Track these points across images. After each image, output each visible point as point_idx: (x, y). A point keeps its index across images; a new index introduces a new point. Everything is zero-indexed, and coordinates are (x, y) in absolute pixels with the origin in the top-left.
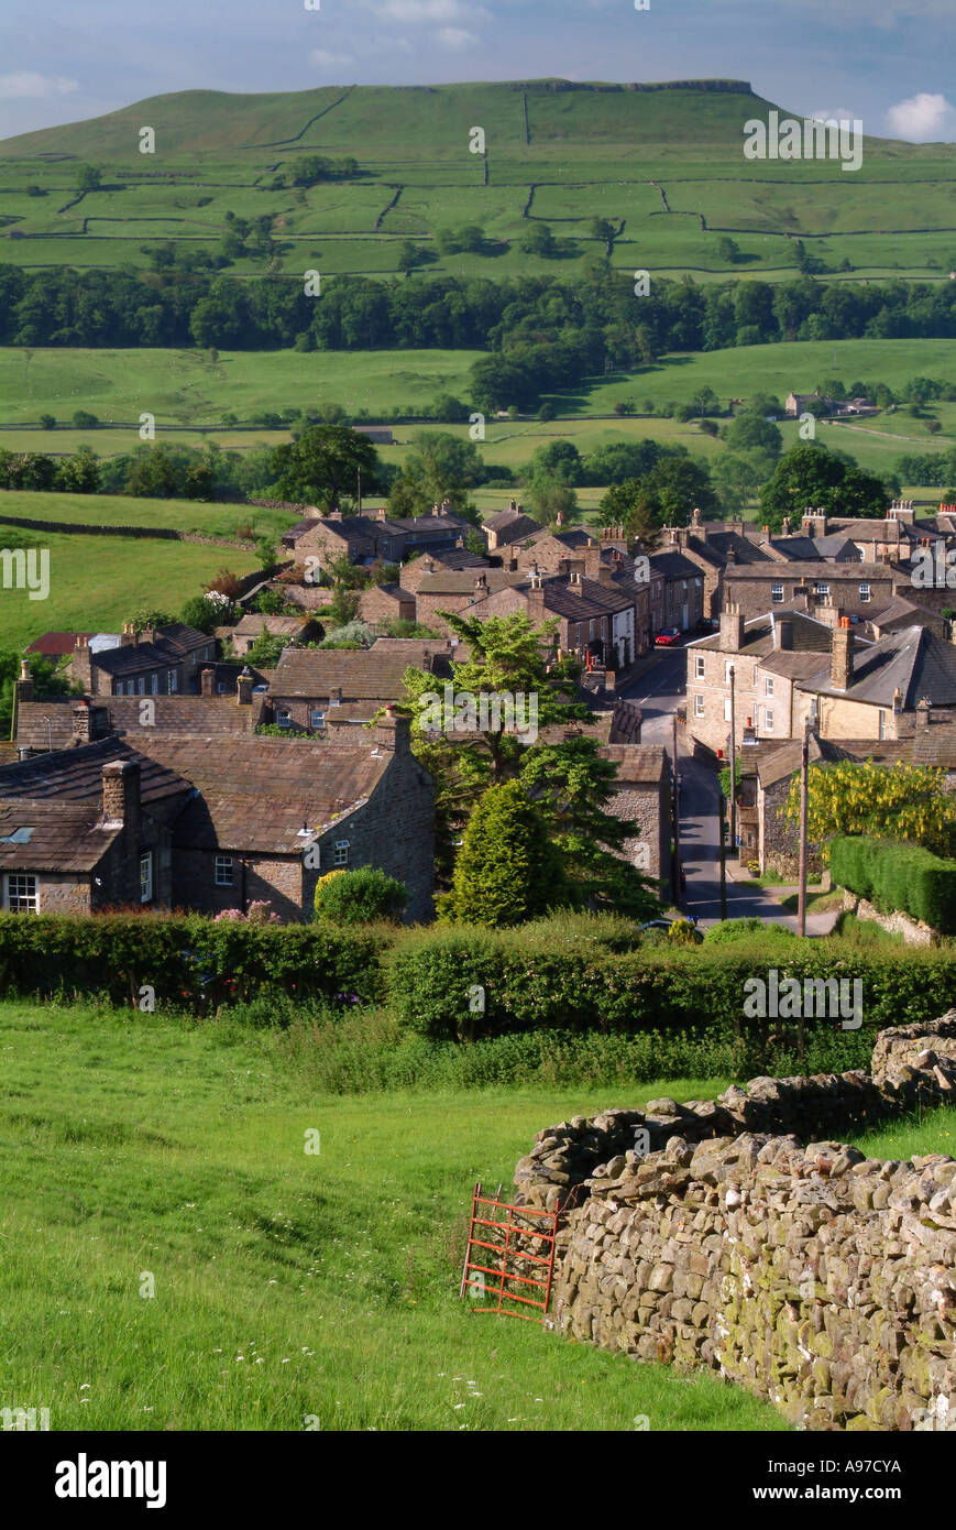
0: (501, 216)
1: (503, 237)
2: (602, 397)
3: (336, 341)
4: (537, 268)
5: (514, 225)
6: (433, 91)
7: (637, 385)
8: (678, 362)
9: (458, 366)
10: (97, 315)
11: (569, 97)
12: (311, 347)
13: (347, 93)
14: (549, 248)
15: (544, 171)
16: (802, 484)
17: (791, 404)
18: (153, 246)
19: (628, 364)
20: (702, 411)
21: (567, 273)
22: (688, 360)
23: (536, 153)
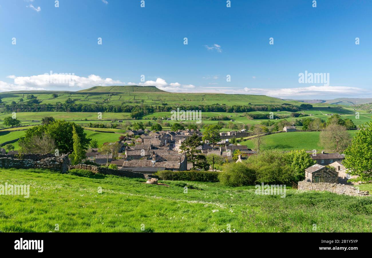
0: (132, 99)
1: (132, 101)
2: (144, 117)
3: (115, 112)
4: (136, 104)
5: (133, 100)
6: (123, 86)
7: (148, 116)
8: (151, 114)
9: (129, 114)
10: (90, 109)
11: (137, 87)
12: (113, 112)
13: (114, 87)
14: (137, 103)
15: (136, 95)
16: (176, 127)
17: (163, 118)
18: (95, 102)
19: (146, 114)
20: (155, 119)
21: (139, 105)
22: (152, 114)
23: (134, 93)
